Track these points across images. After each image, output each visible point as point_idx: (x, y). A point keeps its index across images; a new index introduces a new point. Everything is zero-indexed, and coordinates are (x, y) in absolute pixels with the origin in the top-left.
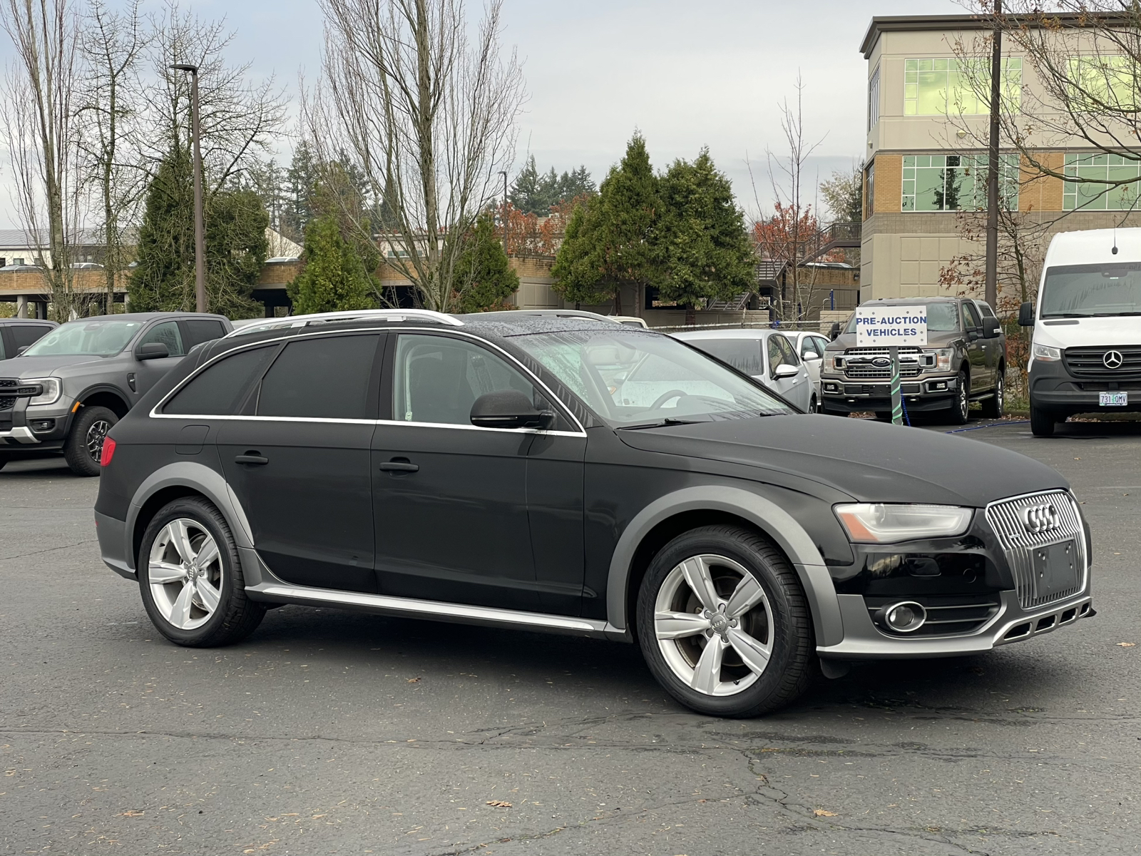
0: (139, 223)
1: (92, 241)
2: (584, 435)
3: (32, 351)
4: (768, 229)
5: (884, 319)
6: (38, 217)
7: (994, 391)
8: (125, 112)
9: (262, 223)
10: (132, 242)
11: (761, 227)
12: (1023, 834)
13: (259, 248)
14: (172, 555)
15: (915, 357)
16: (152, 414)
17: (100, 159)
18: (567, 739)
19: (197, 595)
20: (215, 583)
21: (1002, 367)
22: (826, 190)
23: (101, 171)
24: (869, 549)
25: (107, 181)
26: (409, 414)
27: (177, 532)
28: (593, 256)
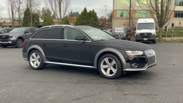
0: (23, 17)
1: (17, 19)
2: (91, 41)
3: (11, 32)
4: (101, 19)
5: (119, 29)
6: (11, 16)
7: (130, 38)
8: (21, 3)
9: (39, 17)
10: (22, 19)
11: (100, 19)
12: (156, 95)
13: (38, 20)
14: (33, 58)
15: (121, 34)
16: (30, 39)
17: (18, 9)
18: (90, 82)
19: (37, 63)
20: (39, 61)
21: (131, 36)
22: (107, 15)
23: (18, 10)
24: (131, 57)
25: (19, 11)
26: (66, 39)
27: (34, 54)
28: (80, 22)
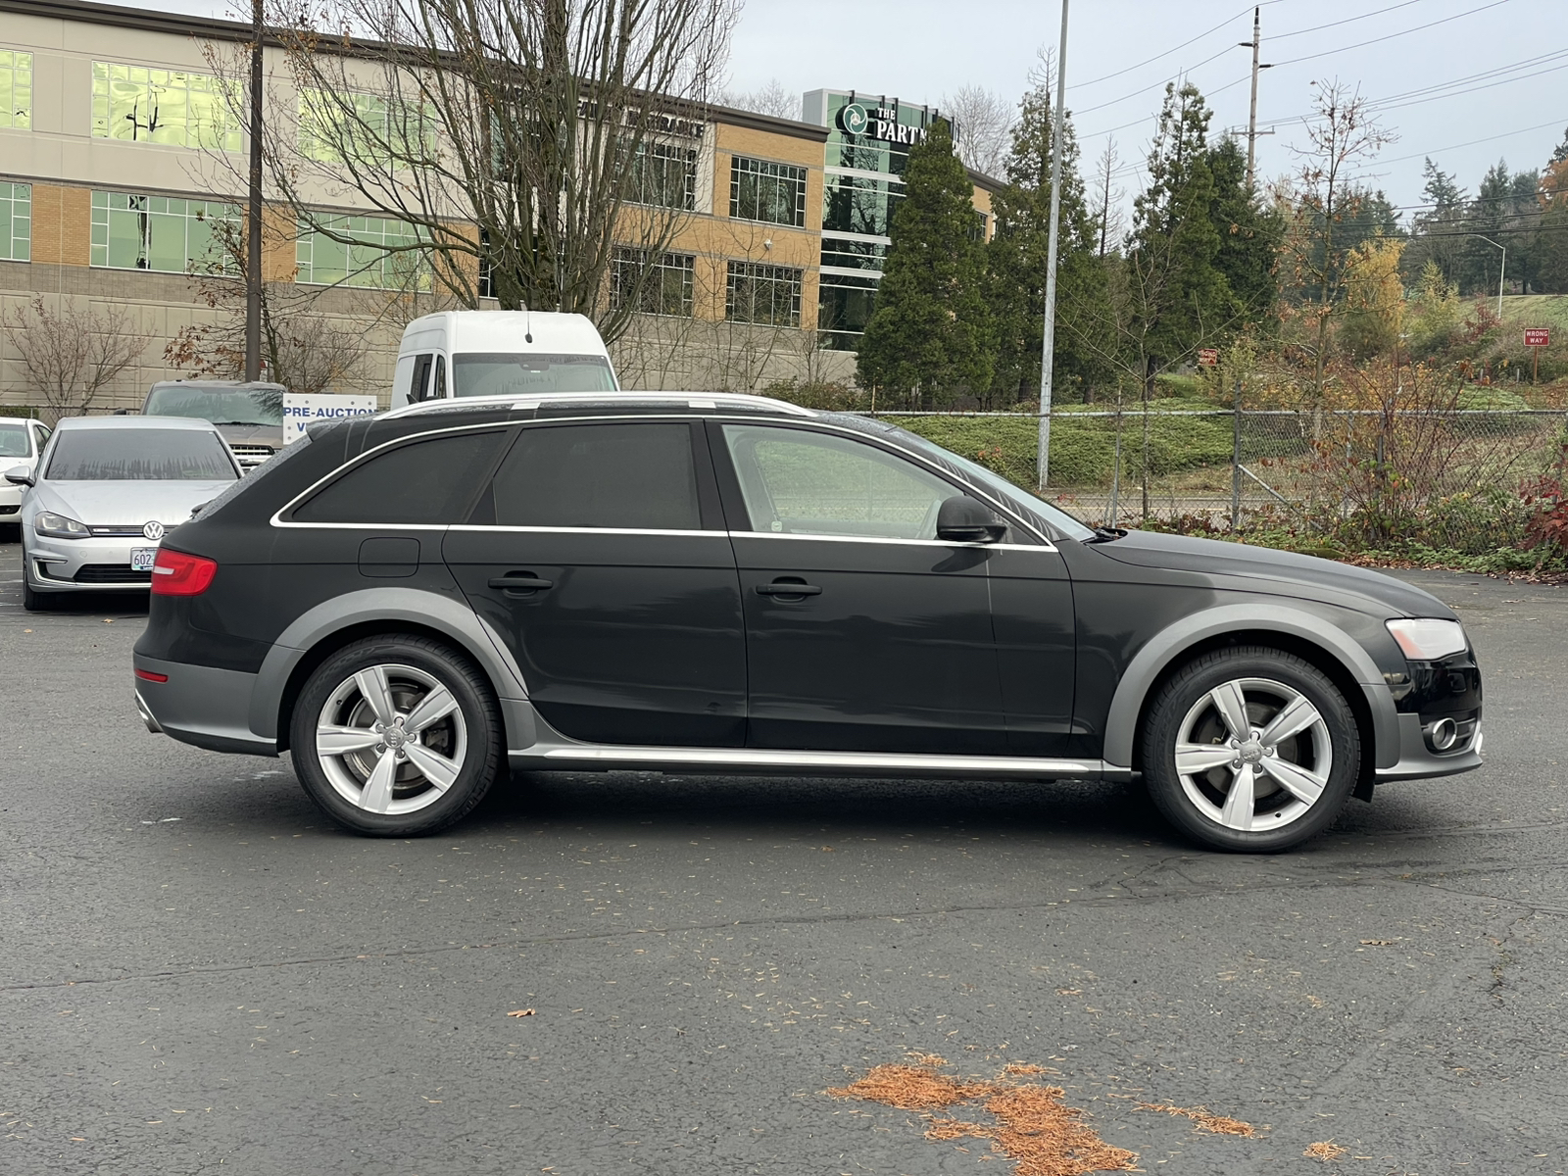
2: (1053, 549)
5: (321, 410)
16: (275, 521)
27: (374, 683)
